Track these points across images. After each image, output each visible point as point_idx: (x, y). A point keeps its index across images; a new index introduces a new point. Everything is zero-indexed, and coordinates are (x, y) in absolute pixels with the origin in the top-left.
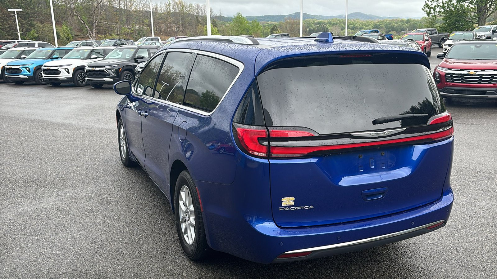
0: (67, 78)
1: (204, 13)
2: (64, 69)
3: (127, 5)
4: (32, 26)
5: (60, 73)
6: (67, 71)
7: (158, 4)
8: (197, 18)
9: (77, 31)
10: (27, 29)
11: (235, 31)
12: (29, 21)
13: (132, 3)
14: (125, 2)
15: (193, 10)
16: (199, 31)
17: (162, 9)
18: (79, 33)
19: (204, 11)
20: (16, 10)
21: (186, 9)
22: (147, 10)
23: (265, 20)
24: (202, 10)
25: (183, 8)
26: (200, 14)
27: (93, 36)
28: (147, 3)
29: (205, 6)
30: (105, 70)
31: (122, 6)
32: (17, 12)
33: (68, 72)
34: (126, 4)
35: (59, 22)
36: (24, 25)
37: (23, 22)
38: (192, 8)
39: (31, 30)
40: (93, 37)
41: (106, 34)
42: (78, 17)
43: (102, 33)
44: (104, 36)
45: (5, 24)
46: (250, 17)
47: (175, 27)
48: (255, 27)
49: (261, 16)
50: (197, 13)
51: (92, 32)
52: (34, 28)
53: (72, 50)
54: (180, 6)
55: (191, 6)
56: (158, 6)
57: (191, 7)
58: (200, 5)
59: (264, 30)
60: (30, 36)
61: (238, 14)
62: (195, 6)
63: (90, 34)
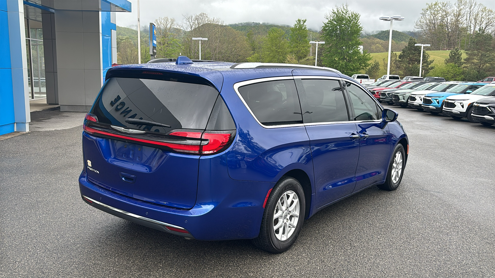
0: (460, 112)
2: (460, 104)
5: (455, 107)
6: (461, 105)
30: (488, 108)
33: (463, 106)
53: (484, 85)
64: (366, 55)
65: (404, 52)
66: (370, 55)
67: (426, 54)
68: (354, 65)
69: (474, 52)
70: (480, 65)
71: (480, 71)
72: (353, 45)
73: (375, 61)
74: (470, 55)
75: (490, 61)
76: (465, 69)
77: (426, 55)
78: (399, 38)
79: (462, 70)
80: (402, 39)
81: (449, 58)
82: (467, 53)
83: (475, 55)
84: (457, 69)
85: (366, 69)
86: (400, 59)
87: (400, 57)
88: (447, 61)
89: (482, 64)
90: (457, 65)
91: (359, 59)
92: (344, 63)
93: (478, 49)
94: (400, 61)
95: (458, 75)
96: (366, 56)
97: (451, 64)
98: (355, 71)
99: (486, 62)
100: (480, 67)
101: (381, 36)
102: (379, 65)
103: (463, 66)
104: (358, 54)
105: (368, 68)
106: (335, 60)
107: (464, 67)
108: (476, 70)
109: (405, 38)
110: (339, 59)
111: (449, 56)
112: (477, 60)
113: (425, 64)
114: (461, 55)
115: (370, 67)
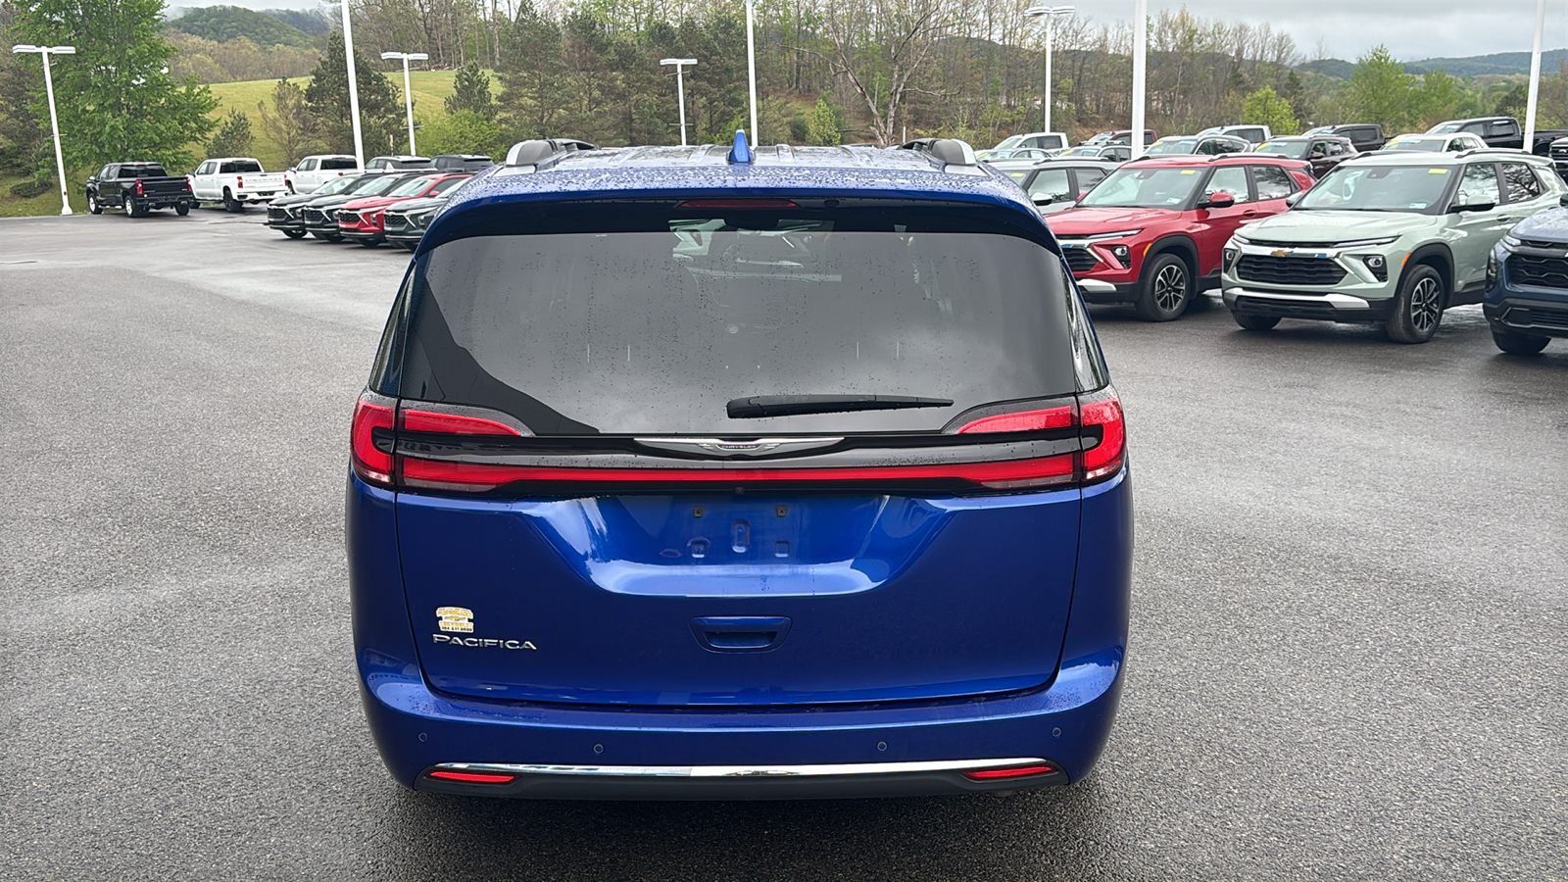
1: (1263, 51)
3: (1012, 33)
4: (737, 106)
7: (1110, 29)
8: (1235, 70)
9: (858, 119)
10: (723, 113)
11: (1357, 111)
12: (729, 92)
13: (1027, 28)
14: (1005, 26)
15: (1223, 44)
16: (1229, 110)
17: (1123, 43)
18: (860, 125)
19: (1263, 48)
20: (680, 62)
21: (1200, 42)
22: (1073, 47)
23: (1499, 69)
24: (1257, 42)
25: (1191, 38)
26: (1248, 55)
27: (887, 131)
28: (1075, 26)
29: (1269, 29)
31: (996, 37)
32: (683, 66)
34: (1010, 33)
35: (812, 93)
36: (716, 103)
37: (714, 93)
38: (1223, 36)
39: (732, 118)
40: (885, 137)
41: (940, 125)
42: (849, 75)
43: (928, 124)
44: (931, 132)
45: (667, 102)
46: (1443, 59)
47: (1158, 99)
48: (1433, 95)
49: (1486, 54)
50: (1239, 52)
51: (885, 123)
52: (741, 112)
54: (1181, 31)
55: (1219, 29)
56: (1108, 35)
57: (1219, 33)
58: (1252, 27)
59: (1486, 102)
60: (728, 134)
61: (1375, 54)
62: (1234, 29)
63: (878, 127)
64: (196, 91)
65: (319, 78)
66: (209, 92)
67: (388, 82)
68: (163, 128)
69: (521, 74)
70: (543, 113)
71: (544, 130)
72: (142, 59)
73: (233, 112)
74: (511, 84)
75: (567, 102)
76: (503, 126)
77: (390, 85)
78: (257, 34)
79: (498, 130)
80: (268, 36)
81: (455, 93)
82: (500, 78)
83: (524, 84)
84: (485, 127)
85: (206, 138)
86: (312, 101)
87: (310, 94)
88: (453, 105)
89: (548, 109)
90: (480, 114)
91: (175, 107)
92: (119, 122)
93: (530, 67)
94: (311, 109)
95: (490, 145)
96: (198, 94)
97: (466, 111)
98: (168, 145)
99: (558, 104)
100: (542, 120)
101: (197, 26)
102: (247, 125)
103: (497, 117)
104: (168, 89)
105: (210, 135)
106: (85, 111)
107: (500, 121)
108: (535, 127)
109: (277, 33)
110: (102, 108)
111: (456, 87)
112: (531, 98)
113: (391, 116)
114: (487, 83)
115: (217, 131)
